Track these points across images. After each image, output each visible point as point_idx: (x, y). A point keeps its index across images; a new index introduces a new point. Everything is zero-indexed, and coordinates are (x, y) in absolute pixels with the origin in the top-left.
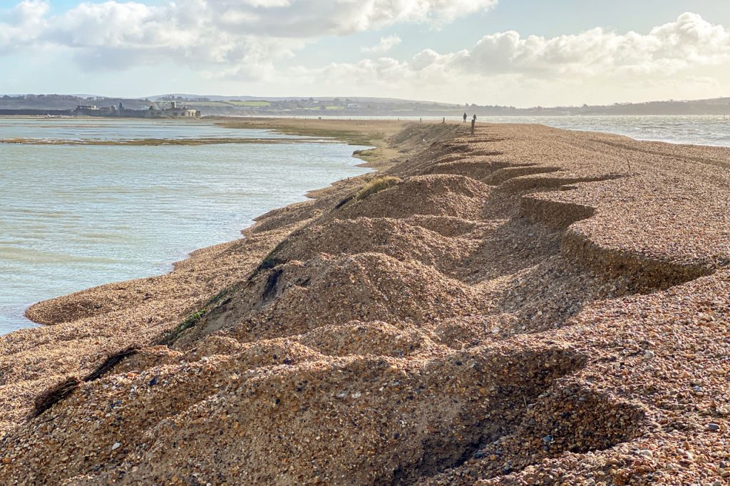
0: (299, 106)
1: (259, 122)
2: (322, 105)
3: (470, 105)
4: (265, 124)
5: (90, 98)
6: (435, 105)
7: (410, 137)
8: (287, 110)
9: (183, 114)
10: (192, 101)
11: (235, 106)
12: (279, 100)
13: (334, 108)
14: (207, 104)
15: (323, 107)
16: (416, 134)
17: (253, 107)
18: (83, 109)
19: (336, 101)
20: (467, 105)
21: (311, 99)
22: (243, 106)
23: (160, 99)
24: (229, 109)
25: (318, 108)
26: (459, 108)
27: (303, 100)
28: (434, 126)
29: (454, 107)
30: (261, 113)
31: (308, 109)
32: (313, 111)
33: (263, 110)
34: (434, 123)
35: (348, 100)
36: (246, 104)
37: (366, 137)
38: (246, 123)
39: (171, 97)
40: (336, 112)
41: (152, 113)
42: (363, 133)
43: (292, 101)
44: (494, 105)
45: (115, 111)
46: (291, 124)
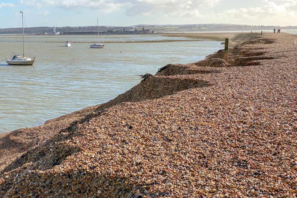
0: (190, 28)
1: (179, 35)
2: (200, 27)
3: (261, 26)
4: (181, 35)
5: (110, 27)
6: (246, 26)
7: (239, 38)
8: (185, 30)
9: (147, 32)
10: (148, 27)
11: (165, 29)
12: (182, 26)
13: (204, 28)
14: (154, 28)
15: (200, 28)
16: (242, 37)
17: (172, 29)
18: (110, 31)
19: (205, 26)
20: (259, 26)
21: (195, 25)
22: (168, 29)
23: (136, 27)
24: (163, 30)
25: (198, 29)
26: (256, 27)
27: (192, 26)
28: (248, 34)
29: (254, 27)
30: (175, 31)
31: (193, 29)
32: (196, 30)
33: (176, 30)
34: (248, 33)
35: (210, 25)
36: (169, 28)
37: (222, 39)
38: (174, 35)
39: (140, 26)
40: (205, 30)
41: (136, 32)
42: (220, 38)
43: (187, 26)
44: (271, 26)
45: (122, 32)
46: (191, 35)
